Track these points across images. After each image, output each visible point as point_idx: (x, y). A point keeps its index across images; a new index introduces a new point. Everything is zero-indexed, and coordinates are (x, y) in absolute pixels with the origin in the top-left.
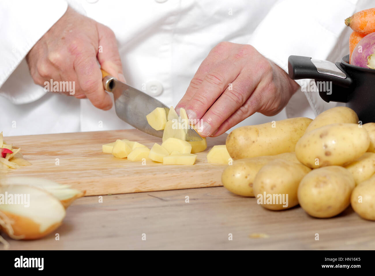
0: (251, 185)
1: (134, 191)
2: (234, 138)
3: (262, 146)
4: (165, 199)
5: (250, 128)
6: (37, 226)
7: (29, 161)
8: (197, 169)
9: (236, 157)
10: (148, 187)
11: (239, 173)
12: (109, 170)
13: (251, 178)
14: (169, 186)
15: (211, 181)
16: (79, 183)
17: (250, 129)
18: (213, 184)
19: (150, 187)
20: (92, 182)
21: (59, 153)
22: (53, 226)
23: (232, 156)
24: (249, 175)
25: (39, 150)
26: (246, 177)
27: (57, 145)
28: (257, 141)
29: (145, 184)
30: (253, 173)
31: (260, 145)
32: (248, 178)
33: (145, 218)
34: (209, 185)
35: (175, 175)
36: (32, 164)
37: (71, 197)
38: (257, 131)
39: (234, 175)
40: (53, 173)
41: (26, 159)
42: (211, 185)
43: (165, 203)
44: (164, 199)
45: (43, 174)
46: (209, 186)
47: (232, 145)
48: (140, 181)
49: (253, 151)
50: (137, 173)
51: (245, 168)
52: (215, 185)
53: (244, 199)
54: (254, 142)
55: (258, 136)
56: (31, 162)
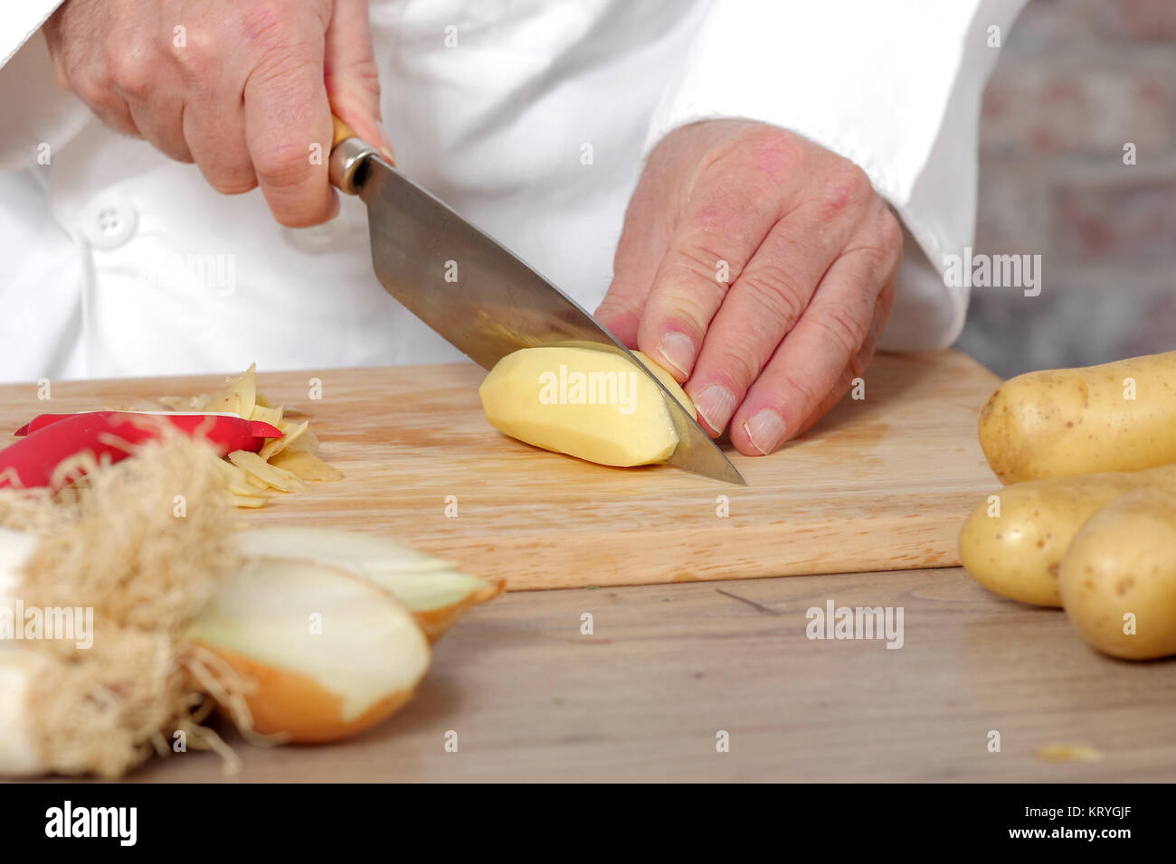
0: (1054, 569)
1: (671, 577)
2: (1005, 410)
3: (1096, 438)
4: (771, 607)
5: (1061, 377)
6: (334, 702)
7: (332, 464)
8: (884, 509)
9: (1012, 472)
10: (719, 567)
11: (1017, 531)
12: (593, 504)
13: (1057, 546)
14: (788, 564)
15: (929, 551)
16: (491, 548)
17: (1060, 382)
18: (933, 558)
19: (725, 566)
20: (534, 545)
21: (437, 436)
22: (386, 702)
23: (999, 471)
24: (1049, 536)
25: (372, 423)
26: (1041, 544)
27: (434, 409)
28: (1080, 422)
29: (709, 556)
30: (1064, 531)
31: (1090, 437)
32: (1047, 547)
33: (699, 676)
34: (920, 562)
35: (808, 526)
36: (343, 477)
37: (456, 599)
38: (1081, 389)
39: (999, 537)
40: (411, 511)
41: (327, 458)
42: (926, 562)
43: (769, 623)
44: (765, 606)
45: (375, 512)
46: (920, 565)
47: (999, 432)
48: (692, 546)
49: (1068, 454)
50: (684, 518)
51: (1036, 514)
52: (940, 562)
53: (1033, 614)
54: (1070, 425)
55: (1086, 405)
56: (340, 466)
